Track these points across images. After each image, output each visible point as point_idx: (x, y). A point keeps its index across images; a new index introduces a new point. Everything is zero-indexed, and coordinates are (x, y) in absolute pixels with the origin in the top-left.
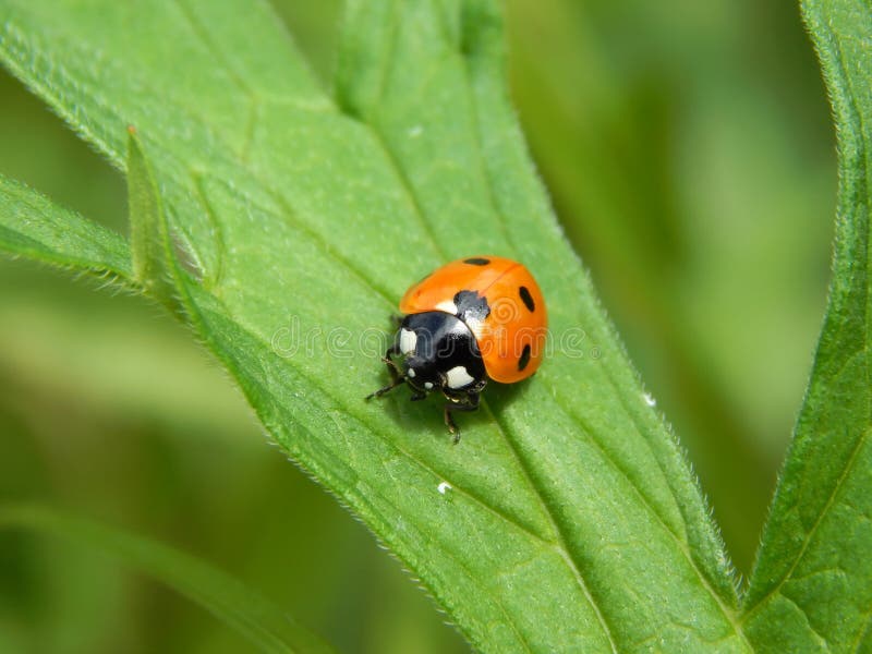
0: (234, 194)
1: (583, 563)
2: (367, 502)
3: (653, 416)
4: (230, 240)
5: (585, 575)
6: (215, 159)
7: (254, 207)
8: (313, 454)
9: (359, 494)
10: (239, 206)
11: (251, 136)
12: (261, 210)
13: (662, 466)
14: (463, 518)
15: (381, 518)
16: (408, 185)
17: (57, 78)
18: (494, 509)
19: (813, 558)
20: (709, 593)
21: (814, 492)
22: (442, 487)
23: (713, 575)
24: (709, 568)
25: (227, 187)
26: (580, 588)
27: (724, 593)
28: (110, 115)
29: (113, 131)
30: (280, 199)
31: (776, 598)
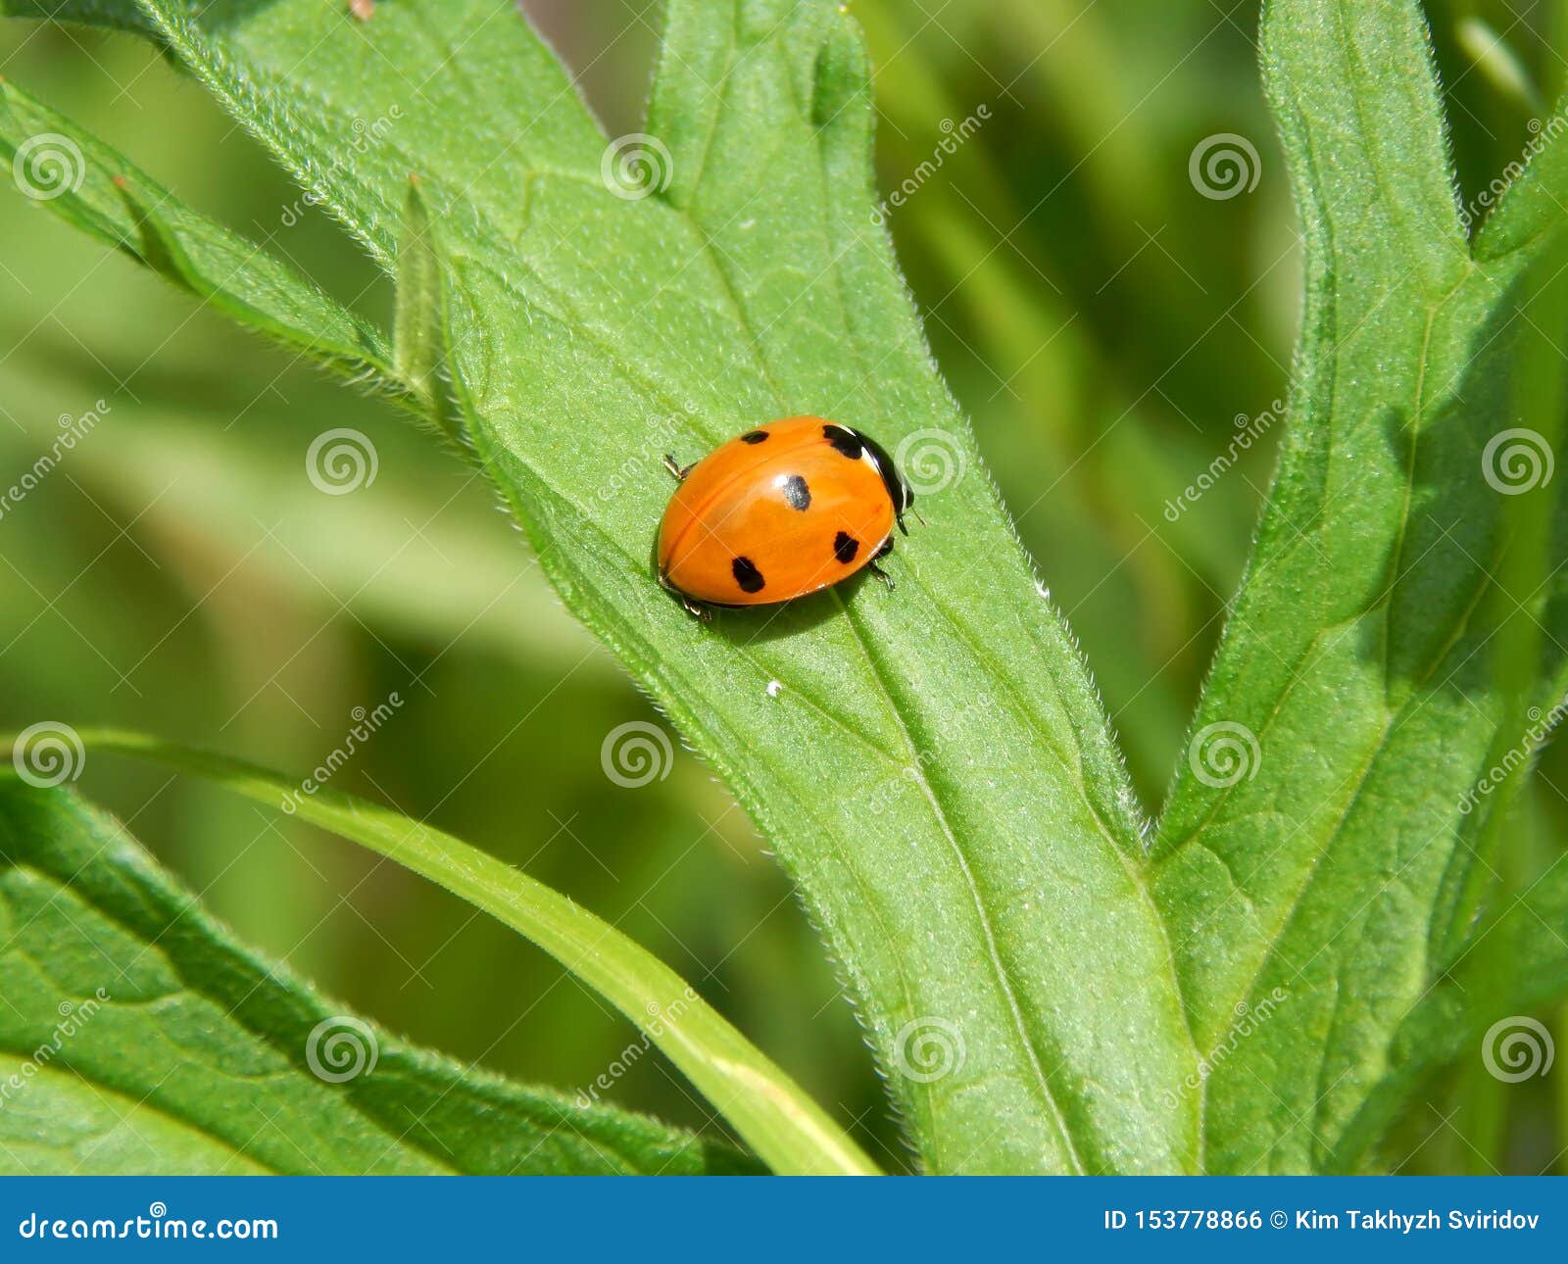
0: (506, 288)
1: (943, 790)
2: (671, 690)
3: (1045, 610)
4: (501, 348)
5: (945, 808)
6: (483, 241)
7: (533, 308)
8: (606, 621)
9: (661, 678)
10: (515, 303)
11: (527, 215)
12: (542, 312)
13: (1054, 674)
14: (791, 724)
15: (688, 712)
16: (733, 293)
17: (280, 123)
18: (832, 716)
19: (1242, 795)
20: (1106, 840)
21: (1249, 711)
22: (773, 687)
23: (1111, 816)
24: (1108, 807)
25: (499, 280)
26: (938, 823)
27: (1124, 838)
28: (347, 176)
29: (355, 198)
30: (564, 301)
31: (1194, 848)
